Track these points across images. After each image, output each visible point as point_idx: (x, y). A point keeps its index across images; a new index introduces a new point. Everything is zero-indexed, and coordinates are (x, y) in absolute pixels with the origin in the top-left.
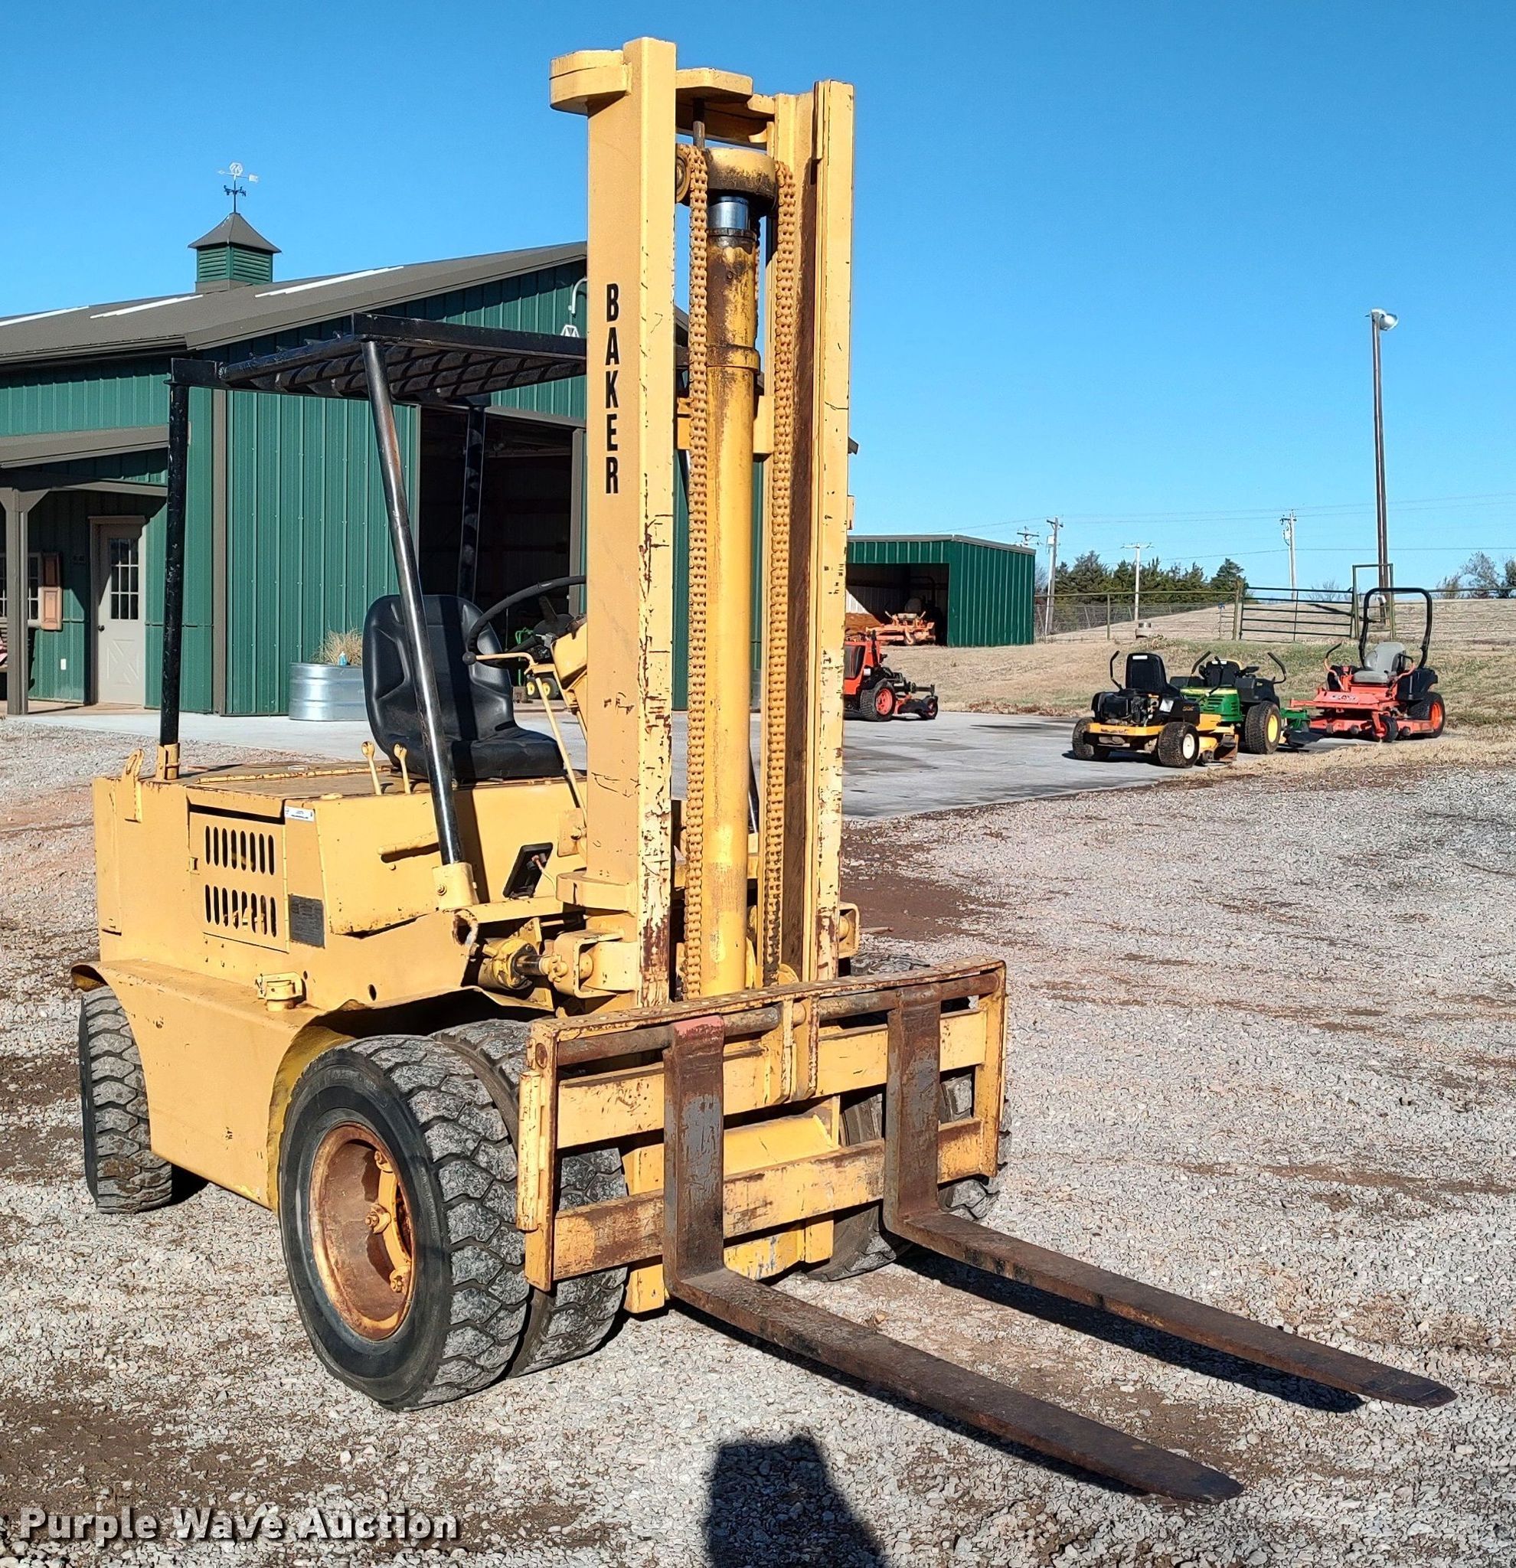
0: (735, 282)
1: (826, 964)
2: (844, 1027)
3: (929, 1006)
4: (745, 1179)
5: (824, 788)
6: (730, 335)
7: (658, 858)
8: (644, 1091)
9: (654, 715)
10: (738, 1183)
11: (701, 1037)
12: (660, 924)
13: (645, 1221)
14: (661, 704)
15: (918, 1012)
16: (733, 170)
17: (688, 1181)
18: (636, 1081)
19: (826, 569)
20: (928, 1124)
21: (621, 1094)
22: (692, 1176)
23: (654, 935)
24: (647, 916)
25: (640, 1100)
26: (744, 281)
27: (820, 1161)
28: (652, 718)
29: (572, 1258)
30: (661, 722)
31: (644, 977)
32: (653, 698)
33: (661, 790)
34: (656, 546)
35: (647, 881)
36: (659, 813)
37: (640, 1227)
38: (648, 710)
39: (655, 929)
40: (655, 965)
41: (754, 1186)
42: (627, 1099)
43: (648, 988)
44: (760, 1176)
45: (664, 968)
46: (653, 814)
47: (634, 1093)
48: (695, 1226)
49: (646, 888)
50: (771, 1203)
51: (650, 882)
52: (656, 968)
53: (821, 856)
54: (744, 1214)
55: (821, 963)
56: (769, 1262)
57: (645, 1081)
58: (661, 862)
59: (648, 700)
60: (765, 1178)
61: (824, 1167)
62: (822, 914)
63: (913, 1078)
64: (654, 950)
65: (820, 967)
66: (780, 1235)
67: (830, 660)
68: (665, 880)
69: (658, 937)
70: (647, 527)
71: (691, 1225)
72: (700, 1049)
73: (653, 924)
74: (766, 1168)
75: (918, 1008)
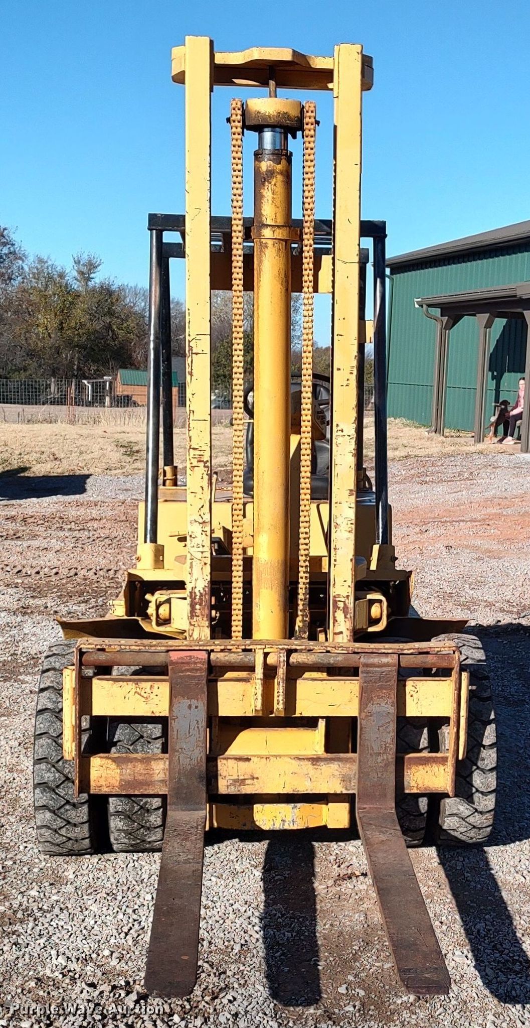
0: (267, 183)
1: (341, 633)
2: (329, 675)
3: (389, 669)
4: (236, 759)
5: (338, 516)
6: (264, 218)
7: (201, 549)
8: (155, 690)
9: (196, 460)
10: (229, 760)
11: (188, 663)
12: (202, 591)
13: (158, 772)
14: (201, 453)
15: (376, 672)
16: (259, 112)
17: (178, 751)
18: (150, 683)
19: (339, 369)
20: (385, 749)
21: (138, 690)
22: (181, 749)
23: (198, 597)
24: (193, 585)
25: (153, 696)
26: (273, 183)
27: (298, 758)
28: (195, 462)
29: (102, 782)
30: (202, 464)
31: (190, 623)
32: (194, 449)
33: (202, 507)
34: (197, 354)
35: (191, 563)
36: (201, 521)
37: (153, 774)
38: (191, 456)
39: (198, 594)
40: (198, 616)
41: (242, 764)
42: (143, 693)
43: (193, 630)
44: (248, 760)
45: (205, 619)
46: (196, 521)
47: (148, 690)
48: (183, 780)
49: (191, 567)
50: (257, 778)
51: (194, 564)
52: (200, 618)
53: (335, 560)
54: (236, 781)
55: (337, 631)
56: (291, 820)
57: (156, 685)
58: (202, 552)
59: (191, 450)
60: (251, 761)
61: (302, 763)
62: (337, 599)
63: (371, 716)
64: (198, 607)
65: (335, 634)
66: (301, 804)
67: (342, 431)
68: (205, 564)
69: (201, 599)
70: (189, 342)
71: (180, 779)
72: (188, 670)
73: (197, 591)
74: (255, 756)
75: (377, 669)
